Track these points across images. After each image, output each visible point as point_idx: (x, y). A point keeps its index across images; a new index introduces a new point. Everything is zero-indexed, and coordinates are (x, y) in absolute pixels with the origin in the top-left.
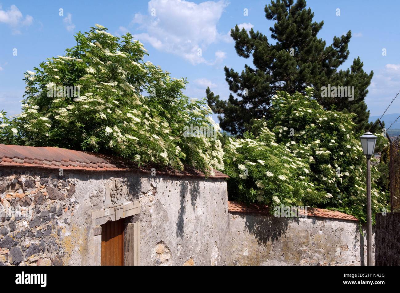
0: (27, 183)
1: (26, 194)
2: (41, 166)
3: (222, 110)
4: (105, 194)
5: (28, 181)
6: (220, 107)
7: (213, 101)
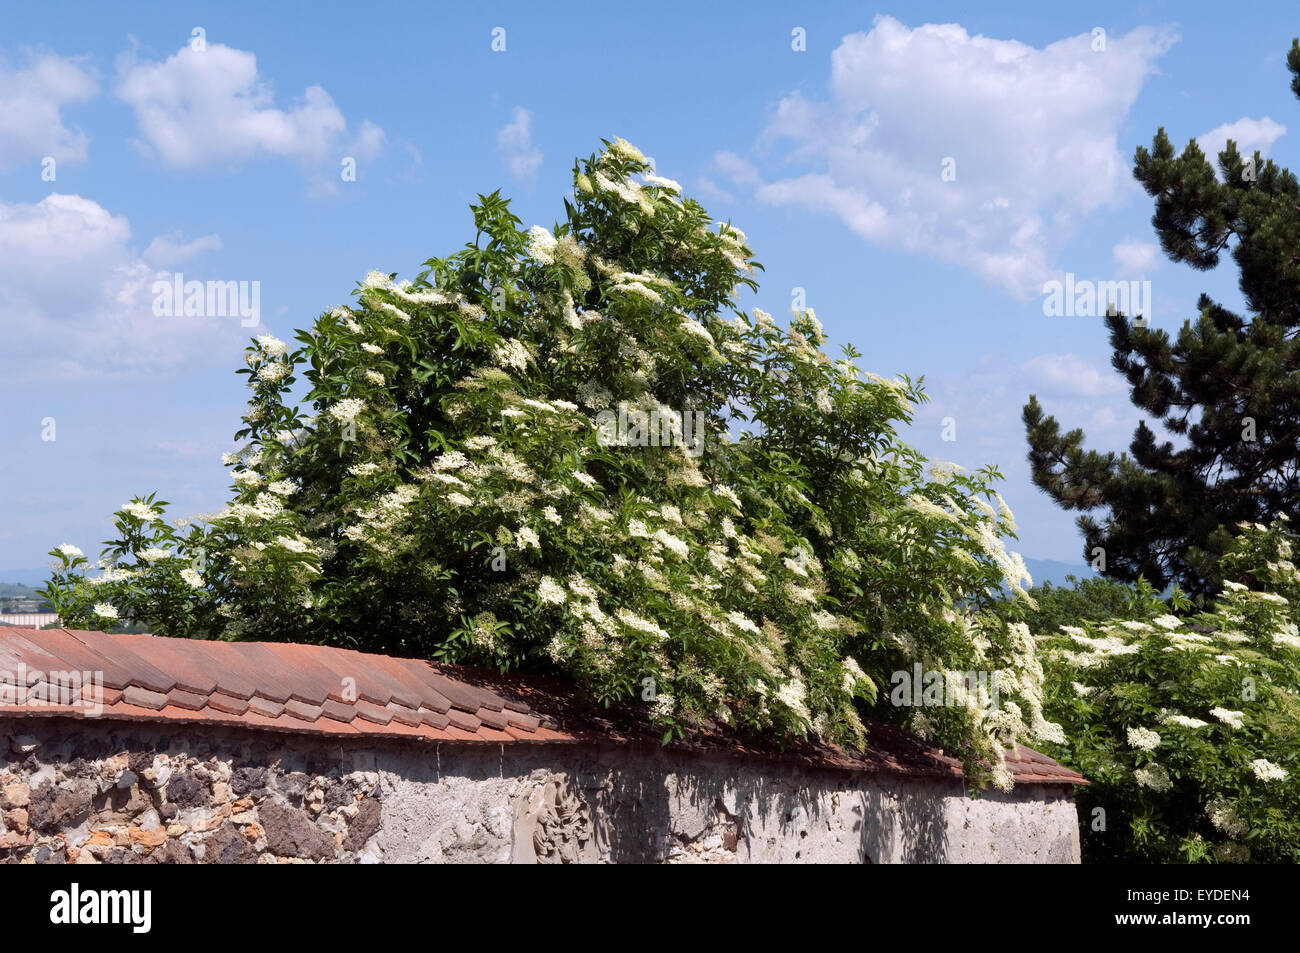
0: (179, 785)
1: (173, 830)
2: (236, 718)
3: (1096, 492)
4: (509, 839)
5: (180, 779)
6: (1085, 482)
7: (1056, 455)
